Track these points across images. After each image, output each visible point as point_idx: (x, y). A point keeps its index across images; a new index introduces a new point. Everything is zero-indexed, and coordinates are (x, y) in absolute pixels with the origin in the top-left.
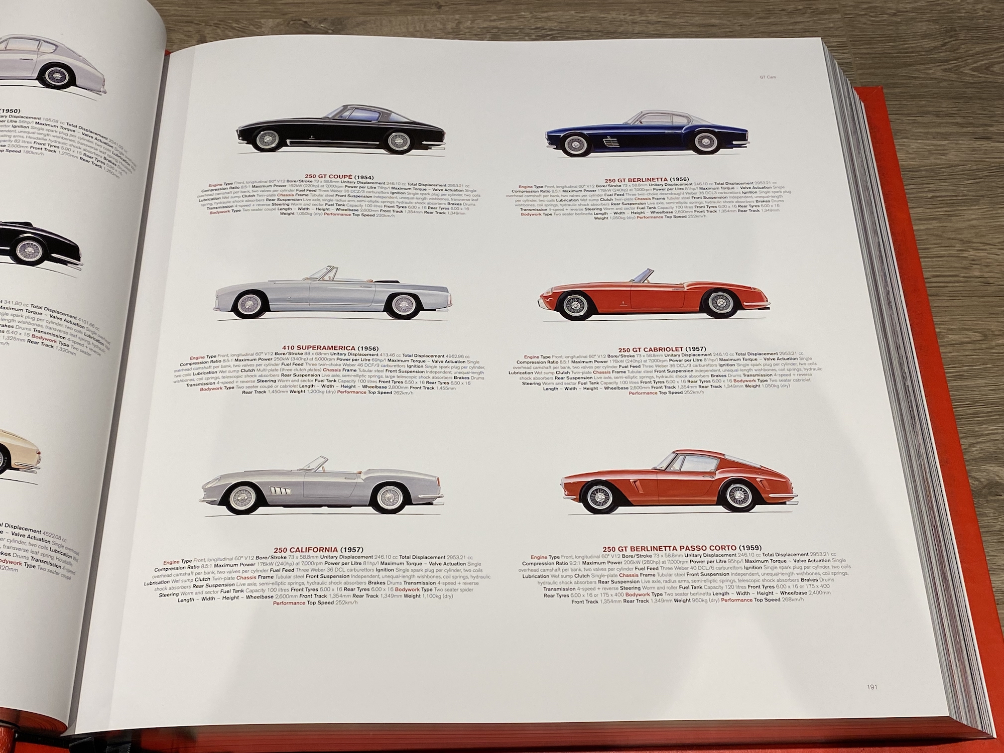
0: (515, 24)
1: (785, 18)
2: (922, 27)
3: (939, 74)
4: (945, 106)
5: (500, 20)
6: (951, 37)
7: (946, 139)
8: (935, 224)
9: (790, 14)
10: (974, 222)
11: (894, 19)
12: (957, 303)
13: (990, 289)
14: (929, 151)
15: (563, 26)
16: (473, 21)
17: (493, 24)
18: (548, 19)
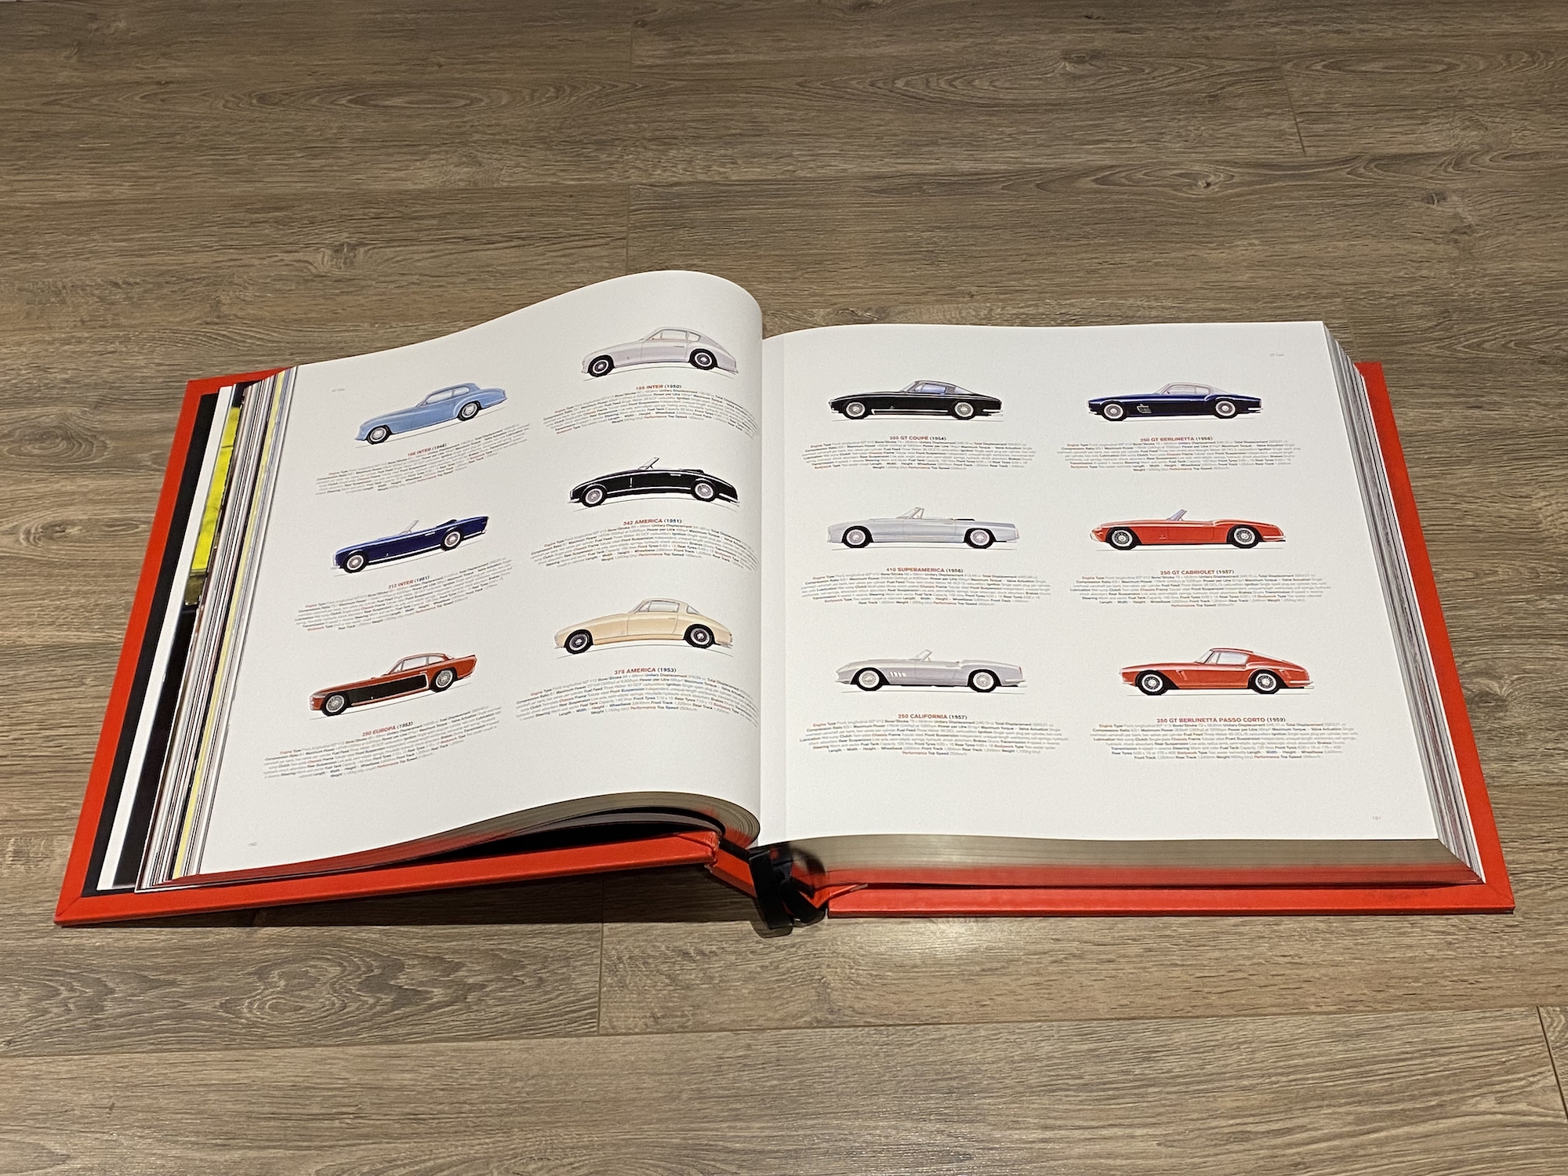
0: (1041, 310)
1: (1289, 303)
2: (1418, 309)
3: (1434, 351)
4: (1439, 379)
5: (1028, 306)
6: (1444, 318)
7: (1440, 408)
8: (1431, 481)
9: (1295, 298)
10: (1466, 480)
11: (1391, 302)
12: (1450, 547)
13: (1481, 536)
14: (1425, 419)
15: (1085, 311)
16: (1003, 308)
17: (1021, 310)
18: (1071, 305)
